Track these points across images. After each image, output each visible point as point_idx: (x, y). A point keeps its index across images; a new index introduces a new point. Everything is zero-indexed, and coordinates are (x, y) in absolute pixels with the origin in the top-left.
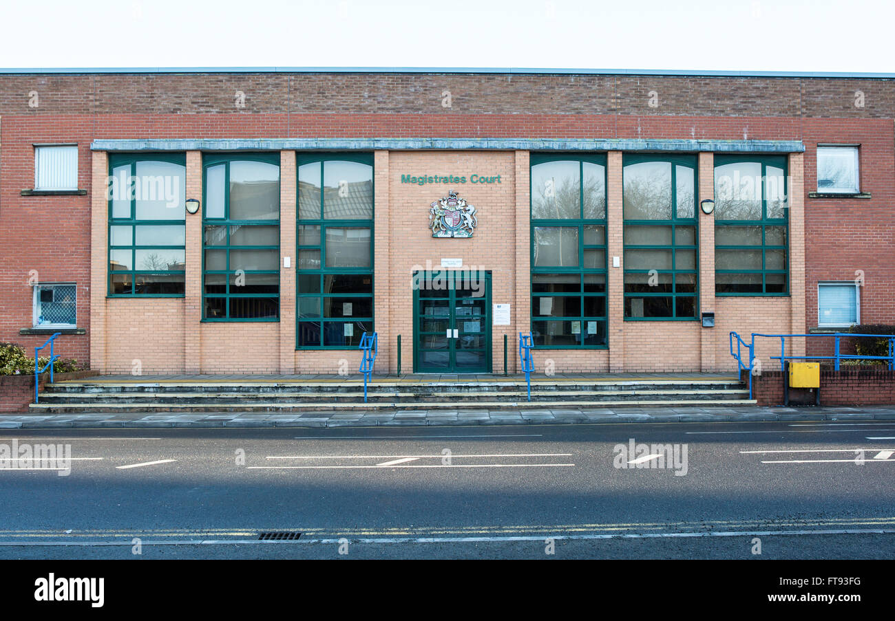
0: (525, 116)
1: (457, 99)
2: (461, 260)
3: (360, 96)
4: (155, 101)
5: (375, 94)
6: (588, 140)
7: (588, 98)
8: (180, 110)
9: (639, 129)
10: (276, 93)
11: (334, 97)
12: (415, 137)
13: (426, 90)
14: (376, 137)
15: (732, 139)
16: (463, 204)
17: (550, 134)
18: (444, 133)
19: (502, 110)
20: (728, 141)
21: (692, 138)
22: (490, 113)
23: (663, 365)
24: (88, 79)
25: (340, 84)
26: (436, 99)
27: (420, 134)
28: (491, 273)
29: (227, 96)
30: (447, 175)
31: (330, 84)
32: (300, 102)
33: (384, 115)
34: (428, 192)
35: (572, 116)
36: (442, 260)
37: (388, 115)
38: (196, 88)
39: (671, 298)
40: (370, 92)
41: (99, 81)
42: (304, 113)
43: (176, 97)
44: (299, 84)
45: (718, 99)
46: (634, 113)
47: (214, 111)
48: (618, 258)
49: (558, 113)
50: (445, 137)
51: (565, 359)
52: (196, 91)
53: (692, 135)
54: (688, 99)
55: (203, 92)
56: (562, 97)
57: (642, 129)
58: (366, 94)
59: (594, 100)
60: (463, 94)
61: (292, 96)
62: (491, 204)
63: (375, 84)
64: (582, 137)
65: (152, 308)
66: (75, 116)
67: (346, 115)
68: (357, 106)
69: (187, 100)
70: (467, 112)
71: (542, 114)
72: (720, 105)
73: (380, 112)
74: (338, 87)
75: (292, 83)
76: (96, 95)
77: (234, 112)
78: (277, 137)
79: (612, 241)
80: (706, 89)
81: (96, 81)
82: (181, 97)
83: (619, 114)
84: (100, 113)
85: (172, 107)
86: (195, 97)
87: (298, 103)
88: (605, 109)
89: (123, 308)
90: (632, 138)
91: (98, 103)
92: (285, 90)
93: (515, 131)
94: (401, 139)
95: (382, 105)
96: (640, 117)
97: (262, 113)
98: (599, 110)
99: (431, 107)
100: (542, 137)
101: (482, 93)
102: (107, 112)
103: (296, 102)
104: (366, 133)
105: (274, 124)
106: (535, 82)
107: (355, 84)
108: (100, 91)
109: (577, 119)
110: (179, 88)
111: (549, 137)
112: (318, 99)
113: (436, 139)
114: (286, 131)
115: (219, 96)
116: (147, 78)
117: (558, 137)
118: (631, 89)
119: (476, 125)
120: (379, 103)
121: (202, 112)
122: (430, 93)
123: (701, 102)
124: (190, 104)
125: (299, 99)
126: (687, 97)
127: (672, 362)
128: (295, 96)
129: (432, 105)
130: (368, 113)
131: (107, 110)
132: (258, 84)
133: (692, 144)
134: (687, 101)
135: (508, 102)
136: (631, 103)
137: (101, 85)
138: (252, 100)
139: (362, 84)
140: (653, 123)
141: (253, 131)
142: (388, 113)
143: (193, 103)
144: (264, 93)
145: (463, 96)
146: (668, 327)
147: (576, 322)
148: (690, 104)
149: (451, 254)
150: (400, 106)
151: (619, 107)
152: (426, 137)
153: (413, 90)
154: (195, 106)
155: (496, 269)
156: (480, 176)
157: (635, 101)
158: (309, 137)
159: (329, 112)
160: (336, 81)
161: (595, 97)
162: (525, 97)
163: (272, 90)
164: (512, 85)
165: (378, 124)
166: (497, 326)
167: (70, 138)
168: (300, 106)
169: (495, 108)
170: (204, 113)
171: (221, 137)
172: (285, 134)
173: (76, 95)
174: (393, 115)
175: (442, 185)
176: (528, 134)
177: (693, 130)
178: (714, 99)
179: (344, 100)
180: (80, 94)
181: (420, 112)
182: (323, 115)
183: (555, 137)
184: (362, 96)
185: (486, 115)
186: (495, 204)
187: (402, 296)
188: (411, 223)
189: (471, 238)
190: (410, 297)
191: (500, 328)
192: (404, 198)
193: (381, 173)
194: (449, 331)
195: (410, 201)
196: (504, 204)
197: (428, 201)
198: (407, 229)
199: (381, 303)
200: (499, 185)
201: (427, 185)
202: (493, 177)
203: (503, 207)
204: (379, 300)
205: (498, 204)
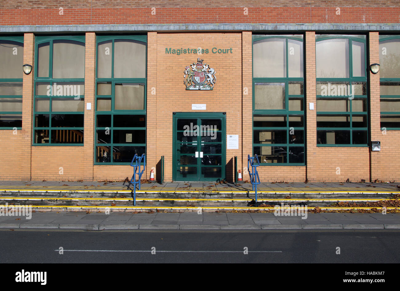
2: (205, 105)
6: (292, 24)
8: (21, 6)
12: (175, 23)
14: (149, 23)
15: (392, 22)
16: (207, 67)
17: (266, 21)
18: (194, 21)
19: (233, 4)
20: (389, 24)
21: (364, 22)
22: (225, 7)
27: (178, 21)
28: (226, 114)
30: (196, 48)
34: (183, 59)
35: (281, 8)
36: (193, 105)
37: (157, 9)
39: (349, 132)
42: (102, 8)
46: (323, 6)
47: (43, 7)
48: (313, 104)
49: (271, 6)
50: (195, 23)
51: (276, 172)
53: (363, 20)
57: (328, 16)
62: (225, 68)
64: (288, 22)
65: (1, 136)
67: (129, 9)
68: (136, 3)
70: (209, 6)
71: (261, 7)
73: (152, 7)
77: (56, 7)
78: (83, 24)
79: (308, 92)
83: (313, 6)
85: (16, 5)
87: (98, 2)
88: (303, 4)
90: (322, 22)
93: (242, 18)
94: (165, 24)
96: (327, 8)
97: (74, 8)
98: (299, 4)
99: (185, 3)
100: (260, 22)
104: (142, 21)
105: (82, 16)
109: (284, 10)
111: (265, 23)
113: (189, 24)
114: (90, 19)
119: (216, 15)
121: (35, 8)
124: (27, 2)
127: (350, 175)
130: (143, 7)
133: (364, 26)
141: (68, 20)
143: (29, 2)
146: (347, 151)
149: (199, 101)
151: (313, 2)
152: (182, 23)
154: (31, 4)
155: (229, 111)
156: (218, 49)
158: (104, 24)
159: (118, 7)
165: (150, 15)
166: (229, 150)
168: (99, 4)
169: (229, 4)
171: (46, 24)
172: (89, 22)
175: (193, 55)
176: (251, 20)
177: (364, 17)
182: (114, 9)
183: (269, 23)
185: (222, 8)
186: (228, 68)
187: (165, 130)
188: (171, 80)
189: (212, 90)
190: (171, 130)
191: (232, 151)
192: (167, 64)
193: (152, 47)
194: (197, 153)
195: (171, 66)
196: (235, 68)
197: (183, 66)
198: (169, 84)
199: (151, 134)
200: (231, 55)
201: (183, 55)
202: (227, 49)
203: (234, 70)
204: (150, 132)
205: (230, 68)
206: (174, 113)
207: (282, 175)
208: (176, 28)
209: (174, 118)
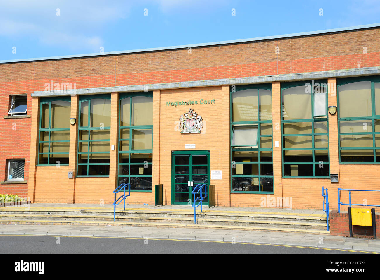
0: (228, 66)
1: (193, 61)
2: (195, 145)
3: (148, 63)
4: (59, 72)
5: (155, 62)
6: (261, 76)
7: (262, 54)
8: (69, 76)
9: (291, 68)
10: (110, 65)
11: (136, 65)
12: (173, 82)
13: (178, 58)
14: (155, 83)
15: (350, 68)
16: (196, 115)
17: (241, 75)
18: (186, 79)
19: (216, 64)
20: (347, 70)
21: (323, 70)
22: (210, 66)
23: (307, 205)
24: (32, 63)
25: (139, 58)
26: (183, 62)
27: (175, 80)
28: (210, 151)
29: (89, 68)
30: (188, 100)
31: (134, 58)
32: (121, 68)
33: (158, 72)
34: (179, 110)
35: (253, 64)
36: (186, 145)
37: (160, 72)
38: (76, 65)
39: (312, 165)
40: (152, 60)
41: (37, 64)
42: (123, 73)
43: (68, 70)
44: (121, 59)
45: (341, 45)
46: (288, 59)
47: (84, 75)
48: (278, 142)
49: (245, 63)
50: (187, 81)
51: (249, 199)
52: (76, 66)
53: (323, 68)
54: (321, 47)
55: (79, 67)
56: (247, 54)
57: (292, 68)
58: (150, 62)
59: (265, 54)
60: (196, 58)
61: (117, 66)
62: (210, 115)
63: (154, 56)
64: (258, 75)
65: (55, 170)
66: (27, 81)
67: (141, 73)
68: (146, 68)
69: (72, 71)
70: (198, 67)
71: (237, 65)
72: (342, 49)
73: (157, 70)
74: (138, 60)
75: (117, 59)
76: (35, 71)
77: (92, 75)
78: (111, 86)
79: (275, 132)
80: (332, 40)
81: (35, 64)
82: (70, 70)
83: (279, 60)
84: (37, 79)
85: (66, 74)
86: (76, 69)
87: (120, 69)
88: (272, 58)
89: (44, 171)
90: (287, 73)
91: (36, 75)
92: (114, 63)
93: (222, 75)
94: (166, 83)
95: (158, 67)
96: (292, 61)
97: (104, 75)
98: (267, 60)
99: (181, 66)
100: (236, 77)
101: (206, 56)
102: (40, 79)
103: (119, 68)
104: (150, 82)
105: (109, 80)
106: (233, 48)
107: (145, 57)
108: (37, 69)
109: (255, 66)
110: (69, 65)
111: (240, 77)
112: (129, 66)
113: (182, 82)
114: (115, 83)
115: (86, 68)
116: (56, 62)
117: (245, 77)
118: (286, 46)
119: (203, 73)
120: (156, 66)
121: (78, 76)
122: (180, 59)
123: (330, 48)
124: (74, 73)
125: (120, 67)
126: (320, 46)
127: (314, 203)
128: (119, 66)
129: (182, 65)
130: (151, 72)
131: (40, 78)
132: (102, 61)
133: (323, 74)
134: (320, 49)
135: (219, 60)
136: (286, 54)
137: (37, 66)
138: (100, 69)
139: (148, 57)
140: (299, 64)
141: (100, 84)
142: (160, 71)
143: (75, 72)
144: (105, 65)
145: (196, 59)
146: (310, 182)
147: (256, 178)
148: (322, 51)
149: (190, 141)
150: (166, 66)
151: (279, 57)
152: (178, 82)
153: (172, 58)
154: (76, 73)
155: (213, 149)
156: (204, 100)
157: (289, 52)
158: (124, 85)
159: (133, 72)
160: (137, 57)
161: (266, 53)
162: (227, 56)
163: (109, 64)
164: (221, 51)
165: (155, 77)
166: (213, 180)
167: (25, 91)
168: (121, 71)
169: (212, 64)
170: (80, 77)
171: (86, 88)
172: (114, 85)
173: (27, 71)
174: (163, 72)
175: (186, 106)
176: (230, 76)
177: (324, 65)
178: (338, 46)
179: (140, 66)
180: (29, 71)
181: (175, 69)
182: (131, 74)
183: (243, 77)
184: (149, 63)
185: (207, 68)
186: (212, 115)
187: (166, 164)
188: (170, 126)
189: (200, 133)
190: (170, 164)
191: (215, 181)
192: (168, 114)
193: (156, 101)
194: (189, 182)
195: (170, 115)
196: (217, 115)
197: (179, 115)
198: (169, 129)
199: (155, 168)
200: (214, 104)
201: (179, 107)
202: (211, 100)
203: (216, 116)
204: (155, 166)
205: (213, 115)
206: (172, 152)
207: (255, 201)
208: (172, 86)
209: (172, 156)
